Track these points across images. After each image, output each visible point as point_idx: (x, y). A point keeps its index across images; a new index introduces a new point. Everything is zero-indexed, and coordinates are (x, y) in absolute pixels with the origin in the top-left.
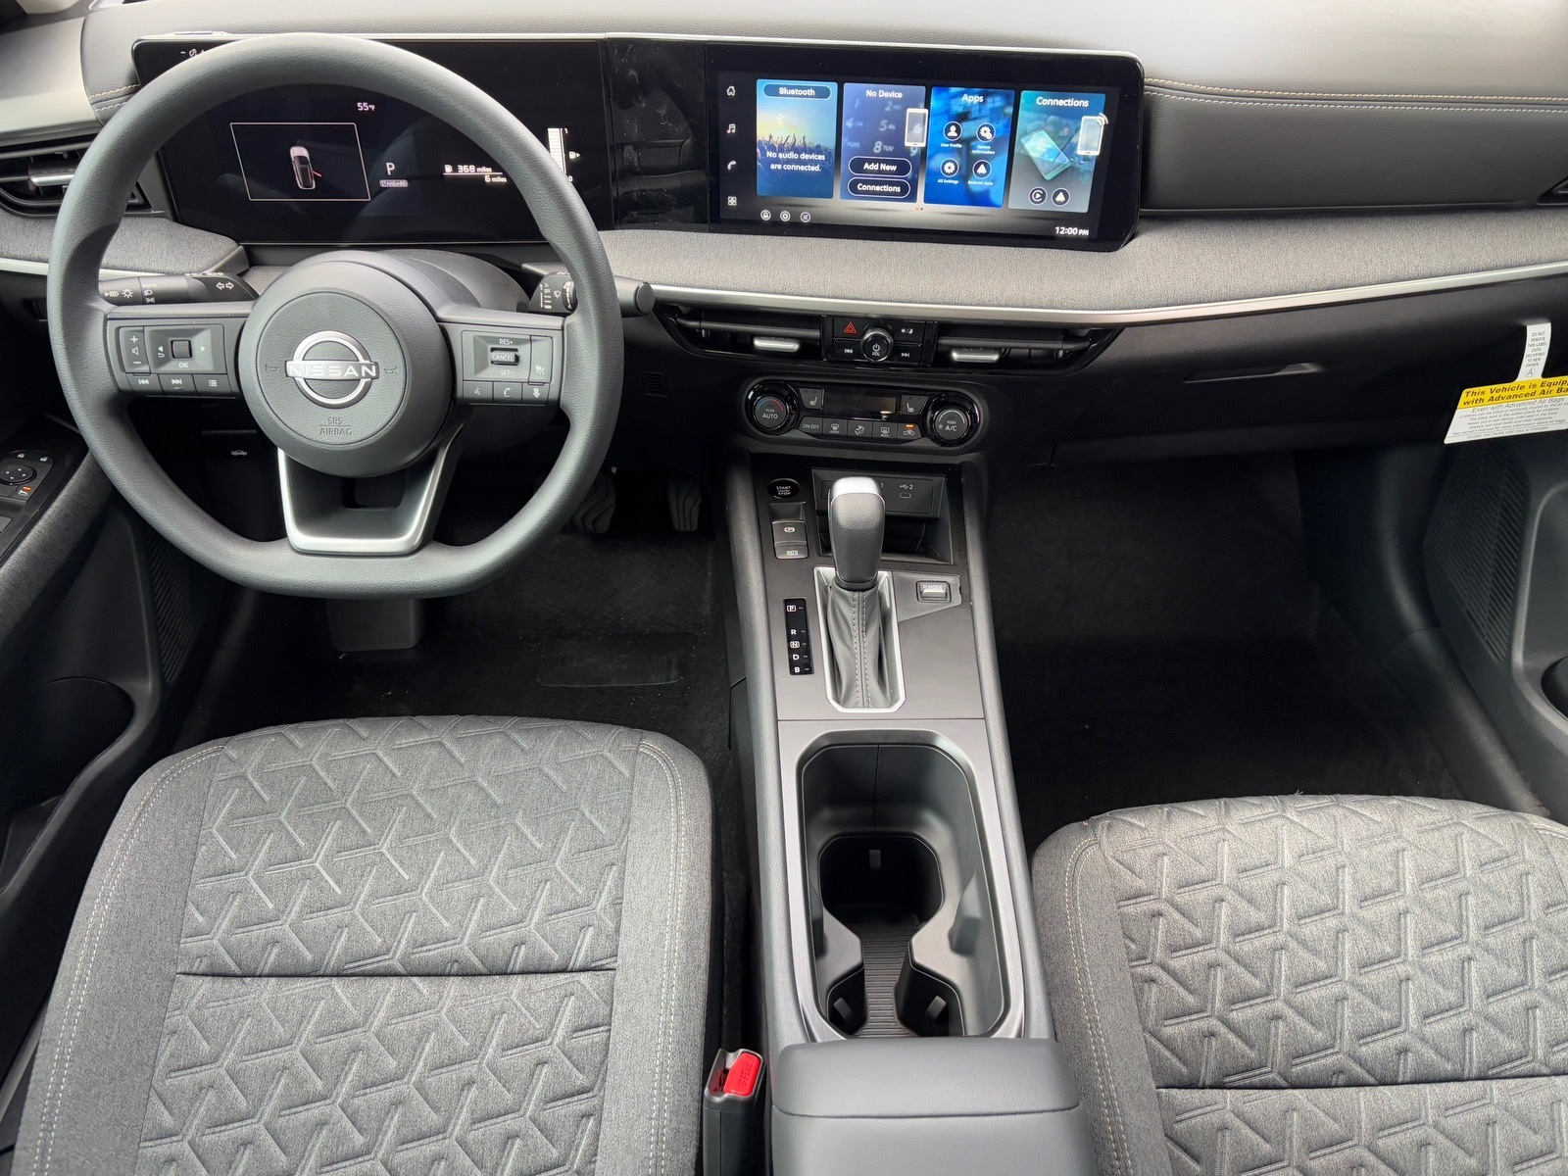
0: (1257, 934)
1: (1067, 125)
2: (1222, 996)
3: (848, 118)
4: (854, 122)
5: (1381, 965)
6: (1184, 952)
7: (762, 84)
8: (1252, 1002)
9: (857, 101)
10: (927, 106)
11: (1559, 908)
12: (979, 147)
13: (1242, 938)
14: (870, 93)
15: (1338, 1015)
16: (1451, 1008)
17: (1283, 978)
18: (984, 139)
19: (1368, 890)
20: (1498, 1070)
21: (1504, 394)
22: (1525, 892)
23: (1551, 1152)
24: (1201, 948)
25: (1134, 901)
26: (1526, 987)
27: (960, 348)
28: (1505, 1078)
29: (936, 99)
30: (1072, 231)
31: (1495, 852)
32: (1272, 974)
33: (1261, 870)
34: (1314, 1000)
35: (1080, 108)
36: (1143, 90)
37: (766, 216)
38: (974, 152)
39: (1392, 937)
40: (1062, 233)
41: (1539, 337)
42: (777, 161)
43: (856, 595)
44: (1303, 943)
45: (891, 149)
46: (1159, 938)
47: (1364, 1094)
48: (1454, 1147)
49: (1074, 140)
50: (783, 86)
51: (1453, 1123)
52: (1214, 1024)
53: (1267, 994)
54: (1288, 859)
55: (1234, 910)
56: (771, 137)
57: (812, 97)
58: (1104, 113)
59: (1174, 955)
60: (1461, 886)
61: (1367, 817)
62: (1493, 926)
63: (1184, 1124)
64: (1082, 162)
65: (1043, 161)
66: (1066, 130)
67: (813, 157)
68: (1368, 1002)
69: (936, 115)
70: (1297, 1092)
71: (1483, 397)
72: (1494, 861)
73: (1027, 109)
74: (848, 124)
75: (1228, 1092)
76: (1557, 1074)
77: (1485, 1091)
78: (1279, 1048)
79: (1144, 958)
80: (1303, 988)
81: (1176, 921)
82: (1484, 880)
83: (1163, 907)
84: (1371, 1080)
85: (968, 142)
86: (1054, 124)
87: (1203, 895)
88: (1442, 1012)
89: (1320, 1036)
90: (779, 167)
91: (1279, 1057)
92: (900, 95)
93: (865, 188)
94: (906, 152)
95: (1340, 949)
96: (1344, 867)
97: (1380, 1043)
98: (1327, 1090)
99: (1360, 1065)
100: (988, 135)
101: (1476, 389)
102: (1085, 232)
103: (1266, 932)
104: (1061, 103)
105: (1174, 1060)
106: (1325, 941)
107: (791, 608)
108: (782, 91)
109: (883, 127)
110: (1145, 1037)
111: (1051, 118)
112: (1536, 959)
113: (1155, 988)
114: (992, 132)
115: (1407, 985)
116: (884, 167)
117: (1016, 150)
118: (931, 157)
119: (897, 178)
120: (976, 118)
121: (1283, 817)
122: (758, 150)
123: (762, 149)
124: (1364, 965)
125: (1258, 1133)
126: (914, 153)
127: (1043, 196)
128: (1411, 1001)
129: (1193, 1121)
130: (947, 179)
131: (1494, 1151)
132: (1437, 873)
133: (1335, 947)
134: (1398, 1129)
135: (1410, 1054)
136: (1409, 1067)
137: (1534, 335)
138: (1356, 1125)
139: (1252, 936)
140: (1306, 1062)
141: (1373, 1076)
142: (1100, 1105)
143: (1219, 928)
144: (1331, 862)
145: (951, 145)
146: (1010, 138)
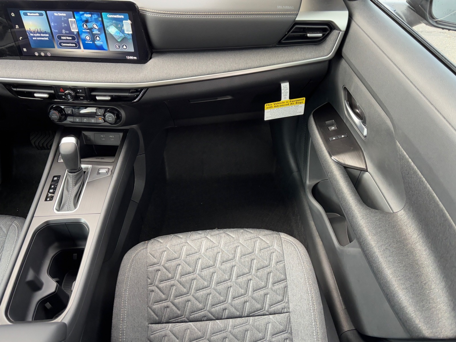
0: (188, 275)
1: (120, 24)
2: (173, 295)
3: (51, 23)
4: (54, 23)
5: (224, 283)
6: (164, 282)
7: (21, 12)
8: (182, 296)
9: (53, 17)
10: (74, 18)
11: (281, 263)
12: (95, 31)
13: (183, 276)
14: (56, 14)
15: (207, 299)
16: (242, 295)
17: (193, 288)
19: (225, 259)
20: (253, 314)
21: (278, 105)
22: (271, 258)
23: (263, 339)
24: (170, 280)
25: (152, 266)
26: (266, 288)
27: (99, 96)
28: (255, 316)
29: (77, 16)
30: (131, 58)
31: (266, 246)
32: (190, 287)
33: (194, 255)
34: (201, 295)
35: (122, 18)
36: (139, 11)
37: (37, 54)
38: (94, 33)
39: (229, 274)
40: (128, 58)
41: (285, 87)
42: (34, 37)
43: (72, 174)
44: (202, 277)
45: (68, 32)
46: (158, 278)
47: (211, 323)
48: (234, 338)
49: (123, 28)
50: (28, 13)
51: (236, 331)
52: (169, 304)
53: (187, 294)
54: (203, 250)
55: (183, 268)
56: (30, 29)
57: (38, 16)
58: (129, 19)
59: (161, 283)
60: (253, 257)
61: (231, 236)
62: (260, 269)
63: (154, 335)
64: (127, 35)
65: (116, 35)
66: (119, 25)
67: (45, 35)
68: (218, 294)
69: (78, 21)
70: (191, 323)
71: (272, 106)
72: (265, 248)
73: (105, 19)
74: (52, 24)
75: (170, 324)
76: (271, 314)
77: (248, 321)
78: (188, 310)
79: (152, 284)
80: (199, 291)
81: (164, 272)
82: (260, 255)
83: (161, 268)
84: (214, 318)
85: (91, 29)
86: (115, 23)
87: (174, 263)
88: (239, 297)
89: (200, 306)
90: (36, 38)
91: (187, 313)
92: (65, 15)
93: (64, 45)
94: (73, 33)
95: (212, 279)
96: (219, 252)
97: (218, 307)
98: (200, 322)
99: (211, 314)
100: (96, 27)
101: (269, 104)
102: (135, 58)
103: (191, 274)
104: (115, 16)
105: (155, 316)
106: (208, 276)
107: (55, 179)
109: (63, 25)
110: (148, 309)
111: (114, 21)
112: (271, 279)
113: (153, 293)
114: (97, 26)
115: (230, 289)
116: (67, 38)
117: (106, 32)
118: (81, 34)
119: (73, 41)
120: (91, 22)
121: (206, 237)
122: (27, 33)
123: (28, 33)
124: (218, 283)
125: (176, 337)
126: (75, 33)
127: (119, 47)
128: (230, 293)
129: (156, 334)
130: (88, 41)
131: (246, 339)
132: (247, 253)
133: (211, 278)
134: (218, 333)
135: (227, 310)
136: (226, 314)
137: (283, 86)
138: (206, 333)
139: (187, 275)
140: (195, 314)
141: (215, 317)
142: (119, 333)
143: (177, 274)
144: (216, 251)
145: (86, 31)
146: (103, 28)
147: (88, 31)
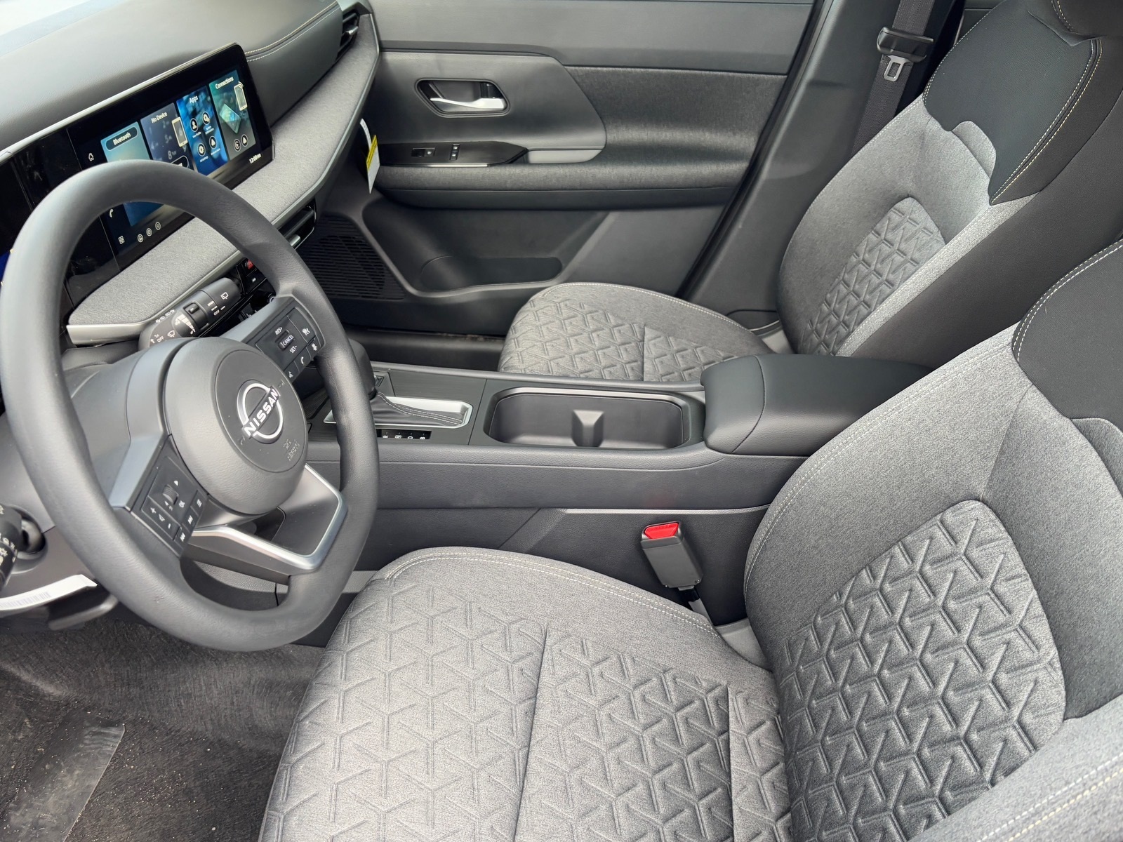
1: (231, 96)
3: (151, 143)
4: (154, 145)
5: (598, 357)
7: (104, 142)
9: (150, 129)
10: (179, 116)
12: (207, 129)
14: (153, 121)
18: (206, 122)
19: (565, 345)
20: (640, 352)
29: (181, 108)
30: (255, 158)
35: (232, 82)
36: (246, 60)
37: (141, 238)
38: (206, 133)
40: (253, 161)
45: (175, 152)
49: (236, 103)
50: (114, 139)
51: (661, 371)
57: (130, 138)
58: (240, 81)
62: (586, 324)
64: (244, 114)
65: (232, 122)
66: (232, 99)
69: (184, 118)
73: (214, 95)
74: (152, 147)
82: (565, 316)
85: (201, 129)
86: (226, 98)
88: (619, 352)
92: (165, 115)
94: (182, 150)
97: (629, 373)
100: (208, 120)
106: (586, 365)
108: (115, 142)
109: (166, 140)
111: (224, 95)
114: (208, 116)
115: (607, 355)
117: (220, 122)
118: (192, 147)
120: (199, 111)
126: (185, 149)
127: (239, 144)
130: (203, 158)
145: (197, 134)
146: (216, 118)
147: (200, 133)
